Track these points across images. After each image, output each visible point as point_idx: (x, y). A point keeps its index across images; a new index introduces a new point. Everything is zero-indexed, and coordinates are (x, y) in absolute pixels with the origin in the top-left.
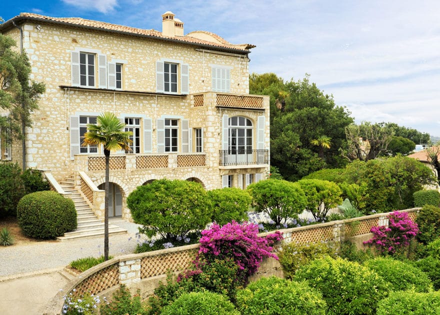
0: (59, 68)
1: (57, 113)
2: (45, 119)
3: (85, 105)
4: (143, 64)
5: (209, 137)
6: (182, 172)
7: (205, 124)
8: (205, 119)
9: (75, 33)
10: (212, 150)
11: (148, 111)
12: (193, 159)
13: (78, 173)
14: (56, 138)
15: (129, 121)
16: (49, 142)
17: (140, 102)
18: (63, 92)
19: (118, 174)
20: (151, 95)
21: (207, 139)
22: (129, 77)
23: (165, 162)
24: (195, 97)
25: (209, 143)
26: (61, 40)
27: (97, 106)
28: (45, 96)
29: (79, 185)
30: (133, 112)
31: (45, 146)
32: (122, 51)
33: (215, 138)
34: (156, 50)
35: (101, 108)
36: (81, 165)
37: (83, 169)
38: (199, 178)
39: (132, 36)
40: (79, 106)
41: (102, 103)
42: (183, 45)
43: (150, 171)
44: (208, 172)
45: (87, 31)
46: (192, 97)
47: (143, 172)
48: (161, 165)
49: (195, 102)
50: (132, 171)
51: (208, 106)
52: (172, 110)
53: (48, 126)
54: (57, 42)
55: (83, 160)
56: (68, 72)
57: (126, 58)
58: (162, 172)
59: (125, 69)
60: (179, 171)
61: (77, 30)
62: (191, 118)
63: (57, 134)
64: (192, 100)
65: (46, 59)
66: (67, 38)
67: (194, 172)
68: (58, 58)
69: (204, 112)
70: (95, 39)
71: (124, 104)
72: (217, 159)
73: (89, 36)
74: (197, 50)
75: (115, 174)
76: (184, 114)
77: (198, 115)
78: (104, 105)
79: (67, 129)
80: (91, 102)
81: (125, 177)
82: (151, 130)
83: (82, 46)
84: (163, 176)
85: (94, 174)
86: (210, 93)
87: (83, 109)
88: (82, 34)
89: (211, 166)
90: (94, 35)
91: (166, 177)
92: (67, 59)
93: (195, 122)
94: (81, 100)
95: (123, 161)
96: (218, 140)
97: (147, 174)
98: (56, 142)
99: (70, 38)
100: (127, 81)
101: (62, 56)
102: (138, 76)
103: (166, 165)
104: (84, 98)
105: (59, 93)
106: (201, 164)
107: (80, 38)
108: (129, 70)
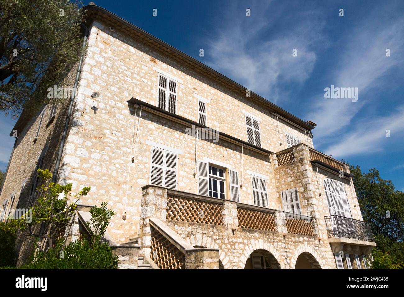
0: (131, 81)
1: (119, 134)
2: (100, 138)
3: (160, 134)
4: (225, 110)
5: (312, 197)
6: (295, 242)
7: (301, 183)
8: (300, 176)
9: (155, 53)
10: (317, 215)
11: (233, 162)
12: (300, 225)
13: (147, 221)
14: (113, 171)
15: (212, 171)
16: (100, 174)
17: (225, 148)
18: (132, 109)
19: (214, 233)
20: (236, 142)
21: (308, 201)
22: (212, 118)
23: (272, 223)
24: (278, 156)
25: (313, 204)
26: (138, 54)
27: (176, 140)
28: (106, 107)
29: (147, 247)
30: (217, 159)
31: (92, 179)
32: (204, 90)
33: (317, 199)
34: (237, 100)
35: (180, 144)
36: (155, 205)
37: (158, 214)
38: (313, 255)
39: (215, 78)
40: (152, 134)
41: (182, 137)
42: (260, 104)
43: (257, 235)
44: (320, 246)
45: (168, 56)
46: (275, 156)
47: (248, 233)
48: (267, 227)
49: (279, 162)
50: (233, 231)
51: (302, 160)
52: (257, 167)
53: (103, 150)
54: (132, 54)
55: (159, 197)
56: (142, 89)
57: (209, 98)
58: (271, 237)
59: (207, 109)
60: (290, 240)
61: (157, 51)
62: (275, 180)
63: (115, 164)
64: (275, 160)
65: (115, 65)
66: (144, 54)
67: (305, 243)
68: (131, 69)
69: (296, 168)
70: (176, 67)
71: (207, 147)
72: (325, 228)
73: (171, 62)
74: (271, 114)
75: (210, 231)
76: (269, 174)
77: (288, 174)
78: (184, 142)
79: (133, 161)
80: (169, 133)
81: (224, 239)
82: (239, 186)
83: (161, 68)
84: (273, 245)
85: (176, 227)
86: (303, 145)
87: (156, 138)
88: (163, 58)
89: (321, 237)
90: (175, 63)
91: (277, 247)
92: (142, 75)
93: (283, 184)
94: (155, 127)
95: (219, 212)
96: (321, 203)
97: (254, 238)
98: (112, 177)
99: (148, 56)
100: (210, 121)
101: (136, 70)
102: (220, 120)
103: (273, 228)
104: (159, 125)
105: (127, 110)
106: (309, 233)
107: (160, 60)
108: (212, 111)
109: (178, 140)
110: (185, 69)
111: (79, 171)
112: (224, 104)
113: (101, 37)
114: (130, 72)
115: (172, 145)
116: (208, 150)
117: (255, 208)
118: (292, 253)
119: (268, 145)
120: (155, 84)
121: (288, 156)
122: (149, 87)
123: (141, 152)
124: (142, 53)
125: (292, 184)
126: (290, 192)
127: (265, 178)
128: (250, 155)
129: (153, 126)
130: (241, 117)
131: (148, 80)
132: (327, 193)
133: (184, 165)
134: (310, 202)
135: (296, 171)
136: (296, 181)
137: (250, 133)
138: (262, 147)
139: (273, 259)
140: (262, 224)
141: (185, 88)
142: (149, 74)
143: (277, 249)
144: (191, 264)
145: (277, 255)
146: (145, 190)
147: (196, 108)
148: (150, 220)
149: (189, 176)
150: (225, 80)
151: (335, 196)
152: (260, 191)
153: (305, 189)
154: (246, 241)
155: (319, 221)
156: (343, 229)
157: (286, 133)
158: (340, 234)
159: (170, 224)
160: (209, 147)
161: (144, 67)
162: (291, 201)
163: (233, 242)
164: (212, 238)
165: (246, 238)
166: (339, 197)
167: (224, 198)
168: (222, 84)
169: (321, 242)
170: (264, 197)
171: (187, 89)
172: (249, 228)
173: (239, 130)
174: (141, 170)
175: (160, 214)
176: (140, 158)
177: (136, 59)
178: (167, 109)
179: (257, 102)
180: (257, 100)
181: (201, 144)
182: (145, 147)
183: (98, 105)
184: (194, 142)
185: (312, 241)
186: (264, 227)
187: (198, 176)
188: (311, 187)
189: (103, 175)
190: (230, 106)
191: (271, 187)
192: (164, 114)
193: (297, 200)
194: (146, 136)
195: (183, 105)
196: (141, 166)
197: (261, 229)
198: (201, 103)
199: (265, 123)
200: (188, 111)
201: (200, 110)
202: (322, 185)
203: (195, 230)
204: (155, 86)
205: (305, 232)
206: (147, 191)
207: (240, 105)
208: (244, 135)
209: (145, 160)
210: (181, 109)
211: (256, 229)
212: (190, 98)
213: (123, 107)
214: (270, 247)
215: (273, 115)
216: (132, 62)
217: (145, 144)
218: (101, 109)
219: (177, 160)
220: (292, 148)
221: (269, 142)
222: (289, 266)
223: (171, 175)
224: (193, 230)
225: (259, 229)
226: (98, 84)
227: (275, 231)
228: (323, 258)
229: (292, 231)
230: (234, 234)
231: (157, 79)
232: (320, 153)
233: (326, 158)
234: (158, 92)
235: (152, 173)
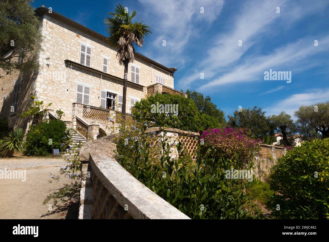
0: (66, 49)
3: (82, 77)
9: (79, 31)
11: (121, 91)
13: (75, 116)
14: (58, 95)
15: (109, 95)
16: (52, 96)
17: (117, 84)
18: (66, 65)
22: (110, 68)
24: (147, 88)
26: (69, 33)
27: (89, 80)
28: (53, 64)
29: (75, 125)
30: (112, 89)
31: (49, 99)
32: (108, 52)
35: (92, 82)
36: (78, 110)
37: (79, 114)
40: (77, 77)
41: (93, 79)
42: (142, 58)
45: (86, 33)
49: (148, 92)
50: (113, 122)
51: (157, 92)
52: (135, 94)
53: (53, 85)
54: (66, 33)
55: (80, 108)
56: (72, 53)
57: (110, 56)
59: (109, 63)
63: (59, 92)
64: (146, 90)
65: (57, 41)
66: (73, 32)
68: (66, 42)
70: (91, 39)
71: (107, 83)
73: (88, 36)
74: (148, 64)
75: (102, 122)
78: (94, 81)
79: (68, 91)
80: (86, 76)
82: (122, 103)
83: (82, 40)
85: (87, 119)
86: (159, 84)
87: (79, 79)
88: (83, 34)
90: (91, 37)
92: (72, 45)
94: (79, 74)
98: (58, 98)
99: (75, 33)
101: (68, 43)
104: (81, 72)
105: (64, 65)
108: (111, 63)
109: (91, 80)
110: (96, 39)
111: (43, 95)
113: (49, 24)
114: (65, 44)
115: (88, 83)
116: (107, 85)
119: (143, 82)
120: (79, 50)
121: (152, 89)
122: (76, 52)
123: (72, 86)
124: (71, 32)
128: (132, 88)
129: (77, 73)
131: (75, 48)
133: (94, 92)
137: (133, 76)
138: (139, 84)
141: (96, 51)
142: (75, 45)
144: (90, 129)
146: (74, 105)
147: (101, 62)
148: (76, 116)
149: (96, 98)
157: (156, 75)
159: (84, 118)
160: (108, 83)
161: (72, 40)
171: (97, 52)
174: (72, 95)
176: (71, 89)
177: (68, 36)
178: (85, 65)
180: (139, 56)
181: (103, 82)
182: (73, 84)
183: (50, 63)
184: (100, 81)
187: (101, 98)
189: (54, 97)
192: (84, 68)
195: (94, 61)
196: (72, 93)
198: (104, 59)
199: (143, 70)
200: (97, 64)
201: (104, 63)
203: (95, 121)
208: (129, 77)
209: (74, 90)
210: (93, 63)
212: (99, 57)
213: (62, 63)
215: (150, 64)
216: (66, 38)
217: (74, 82)
218: (51, 65)
219: (90, 90)
220: (154, 85)
221: (144, 80)
223: (87, 97)
226: (49, 52)
230: (113, 124)
234: (80, 55)
235: (77, 96)
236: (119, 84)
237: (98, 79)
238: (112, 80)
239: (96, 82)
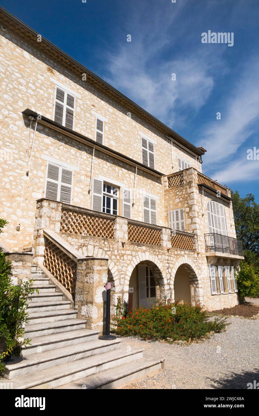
1: (13, 146)
3: (57, 149)
4: (123, 130)
5: (195, 217)
6: (176, 255)
7: (187, 203)
8: (187, 197)
9: (52, 62)
10: (198, 232)
11: (127, 181)
12: (183, 240)
13: (41, 232)
14: (6, 183)
15: (106, 189)
17: (120, 168)
18: (27, 121)
19: (105, 245)
20: (131, 163)
21: (192, 220)
22: (109, 137)
23: (158, 238)
24: (169, 178)
25: (196, 223)
26: (33, 61)
27: (72, 157)
29: (41, 256)
30: (112, 177)
32: (103, 108)
33: (200, 219)
34: (134, 121)
35: (76, 161)
36: (49, 217)
37: (52, 226)
38: (191, 266)
39: (114, 96)
40: (48, 148)
41: (78, 154)
42: (157, 127)
43: (144, 248)
44: (197, 259)
45: (67, 68)
46: (166, 179)
47: (136, 247)
48: (153, 242)
49: (169, 184)
50: (123, 244)
51: (190, 183)
52: (149, 187)
54: (27, 60)
55: (53, 211)
56: (38, 101)
57: (107, 117)
58: (157, 250)
59: (105, 127)
60: (173, 253)
61: (55, 60)
62: (165, 200)
63: (9, 176)
64: (166, 182)
66: (41, 62)
67: (186, 256)
68: (26, 78)
69: (184, 190)
70: (74, 80)
71: (103, 165)
72: (204, 244)
73: (68, 74)
74: (166, 137)
75: (101, 243)
76: (159, 195)
77: (177, 195)
78: (80, 159)
79: (27, 175)
80: (65, 149)
81: (114, 251)
82: (131, 204)
83: (59, 80)
84: (158, 257)
85: (69, 239)
87: (52, 154)
88: (60, 68)
89: (200, 251)
90: (74, 76)
91: (161, 259)
92: (38, 85)
93: (171, 204)
94: (51, 142)
95: (110, 227)
96: (202, 222)
97: (141, 251)
98: (6, 189)
99: (45, 64)
100: (106, 140)
101: (31, 79)
102: (117, 139)
103: (159, 243)
104: (55, 140)
105: (21, 122)
106: (190, 248)
107: (58, 71)
108: (109, 129)
109: (74, 157)
112: (122, 124)
114: (25, 80)
115: (68, 161)
116: (104, 169)
117: (145, 224)
118: (174, 264)
119: (161, 167)
120: (52, 97)
121: (178, 179)
122: (45, 99)
123: (36, 166)
124: (38, 61)
125: (180, 204)
126: (177, 212)
127: (156, 198)
128: (144, 176)
129: (49, 140)
130: (137, 139)
131: (44, 91)
132: (209, 213)
133: (79, 181)
134: (194, 221)
135: (184, 193)
136: (183, 202)
137: (145, 155)
138: (155, 169)
139: (157, 269)
140: (149, 239)
141: (83, 104)
142: (45, 85)
143: (161, 260)
144: (82, 271)
145: (160, 266)
147: (93, 126)
148: (44, 232)
149: (84, 192)
150: (124, 99)
151: (215, 217)
152: (150, 210)
153: (191, 209)
154: (134, 253)
155: (199, 238)
156: (219, 245)
157: (178, 158)
158: (216, 249)
159: (64, 235)
160: (105, 166)
161: (40, 77)
162: (177, 219)
163: (122, 254)
164: (103, 250)
165: (134, 251)
166: (219, 218)
167: (116, 214)
168: (121, 104)
169: (199, 255)
170: (154, 215)
171: (85, 105)
172: (138, 242)
173: (135, 151)
174: (36, 184)
175: (54, 226)
176: (35, 172)
177: (31, 66)
178: (64, 125)
179: (153, 124)
180: (153, 123)
181: (97, 163)
182: (40, 161)
184: (90, 159)
185: (191, 255)
186: (151, 242)
187: (92, 193)
188: (196, 208)
190: (128, 127)
191: (160, 207)
192: (61, 130)
193: (182, 218)
194: (42, 150)
195: (80, 122)
196: (36, 180)
197: (148, 243)
198: (98, 120)
199: (159, 146)
200: (85, 128)
201: (98, 128)
202: (205, 206)
203: (88, 242)
204: (51, 99)
205: (186, 247)
206: (41, 204)
207: (137, 126)
208: (139, 156)
209: (40, 174)
210: (78, 125)
211: (144, 243)
212: (88, 115)
213: (18, 117)
214: (155, 258)
215: (168, 139)
216: (27, 70)
217: (41, 158)
219: (73, 176)
220: (182, 171)
221: (162, 165)
222: (169, 275)
223: (66, 191)
224: (85, 242)
225: (147, 243)
227: (160, 245)
228: (200, 269)
229: (176, 246)
230: (123, 247)
231: (54, 91)
232: (207, 178)
233: (212, 182)
234: (55, 106)
235: (48, 188)
236: (123, 169)
237: (88, 156)
238: (113, 161)
239: (83, 162)
